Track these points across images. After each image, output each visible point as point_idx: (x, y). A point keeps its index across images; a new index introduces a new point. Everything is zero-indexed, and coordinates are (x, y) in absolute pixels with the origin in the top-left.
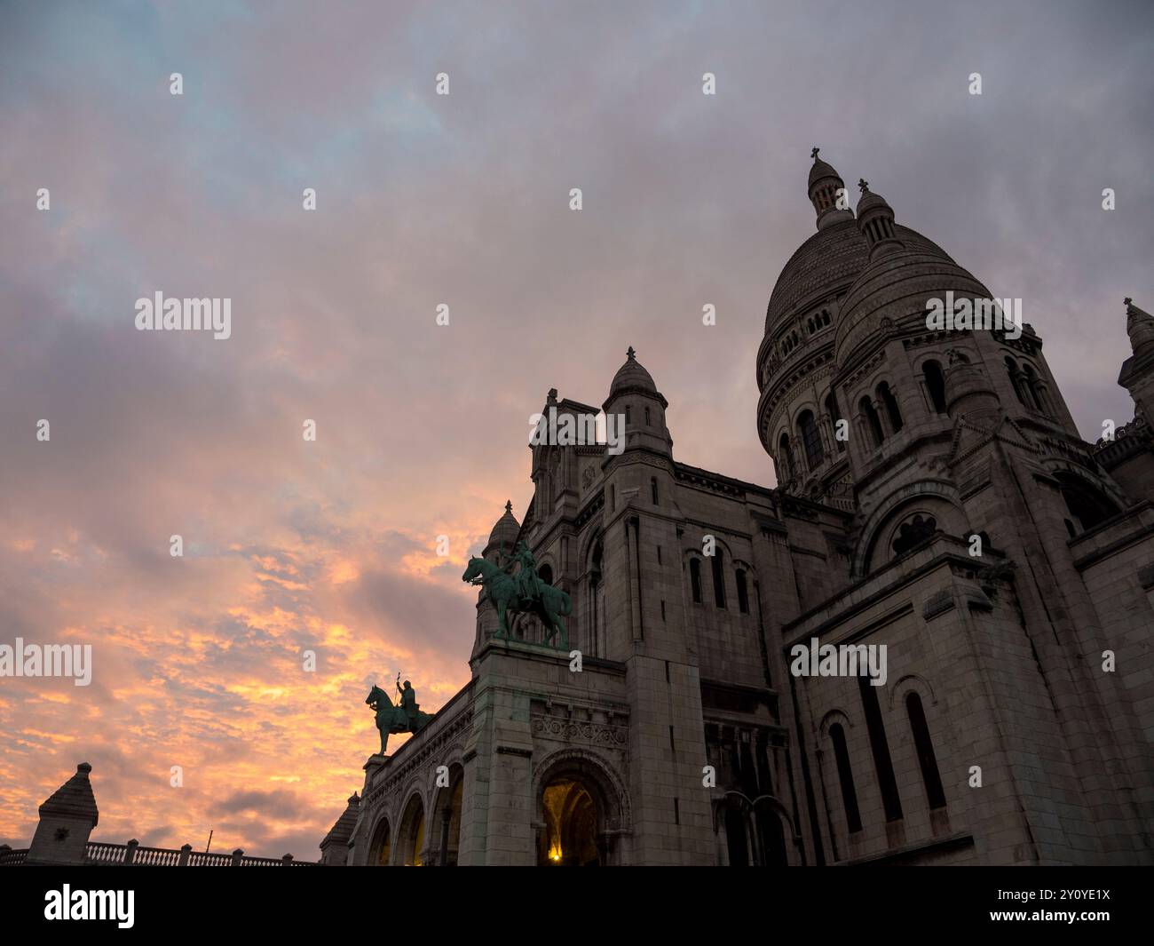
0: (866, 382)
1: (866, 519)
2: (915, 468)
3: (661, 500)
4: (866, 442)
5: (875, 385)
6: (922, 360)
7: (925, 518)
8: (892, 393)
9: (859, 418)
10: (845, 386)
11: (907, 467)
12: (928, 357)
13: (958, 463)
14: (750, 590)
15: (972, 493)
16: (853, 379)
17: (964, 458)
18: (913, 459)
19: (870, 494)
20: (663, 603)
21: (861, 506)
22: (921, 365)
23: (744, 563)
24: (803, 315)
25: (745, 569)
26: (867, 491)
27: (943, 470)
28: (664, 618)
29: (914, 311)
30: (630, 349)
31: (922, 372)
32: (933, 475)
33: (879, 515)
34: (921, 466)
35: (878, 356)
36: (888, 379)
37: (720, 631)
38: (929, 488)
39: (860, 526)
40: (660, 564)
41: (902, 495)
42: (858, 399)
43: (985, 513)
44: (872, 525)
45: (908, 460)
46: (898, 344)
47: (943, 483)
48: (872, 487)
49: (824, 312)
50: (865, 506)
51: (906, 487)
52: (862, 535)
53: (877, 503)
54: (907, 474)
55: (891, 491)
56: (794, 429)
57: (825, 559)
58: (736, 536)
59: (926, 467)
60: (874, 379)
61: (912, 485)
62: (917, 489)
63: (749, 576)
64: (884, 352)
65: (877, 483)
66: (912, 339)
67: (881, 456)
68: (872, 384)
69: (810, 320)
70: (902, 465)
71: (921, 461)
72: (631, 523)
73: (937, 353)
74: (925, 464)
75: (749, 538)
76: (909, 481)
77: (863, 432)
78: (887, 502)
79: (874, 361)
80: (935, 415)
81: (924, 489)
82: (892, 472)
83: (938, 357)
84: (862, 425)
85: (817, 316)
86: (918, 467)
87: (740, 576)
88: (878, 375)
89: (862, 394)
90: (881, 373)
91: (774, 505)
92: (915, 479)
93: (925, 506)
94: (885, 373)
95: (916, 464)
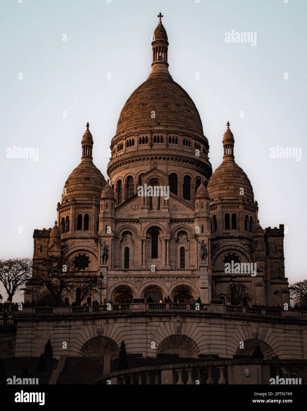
0: (229, 210)
1: (220, 247)
2: (238, 243)
4: (224, 226)
5: (233, 213)
6: (246, 214)
7: (236, 255)
10: (223, 206)
11: (237, 241)
13: (255, 251)
16: (226, 206)
17: (257, 251)
19: (223, 241)
26: (223, 240)
27: (247, 248)
29: (246, 197)
31: (245, 217)
32: (243, 247)
33: (225, 248)
34: (241, 243)
36: (237, 214)
38: (241, 249)
39: (217, 248)
41: (233, 247)
42: (225, 213)
44: (222, 249)
45: (238, 240)
46: (243, 207)
47: (246, 251)
48: (224, 240)
50: (221, 243)
51: (235, 246)
52: (218, 250)
53: (225, 245)
55: (230, 244)
59: (242, 244)
60: (233, 211)
61: (237, 246)
62: (238, 248)
64: (239, 206)
65: (227, 240)
66: (245, 207)
67: (229, 233)
68: (232, 211)
70: (236, 240)
77: (224, 223)
79: (235, 206)
80: (245, 231)
84: (224, 220)
88: (234, 211)
89: (227, 212)
90: (235, 211)
92: (238, 245)
93: (238, 253)
94: (236, 212)
95: (239, 242)
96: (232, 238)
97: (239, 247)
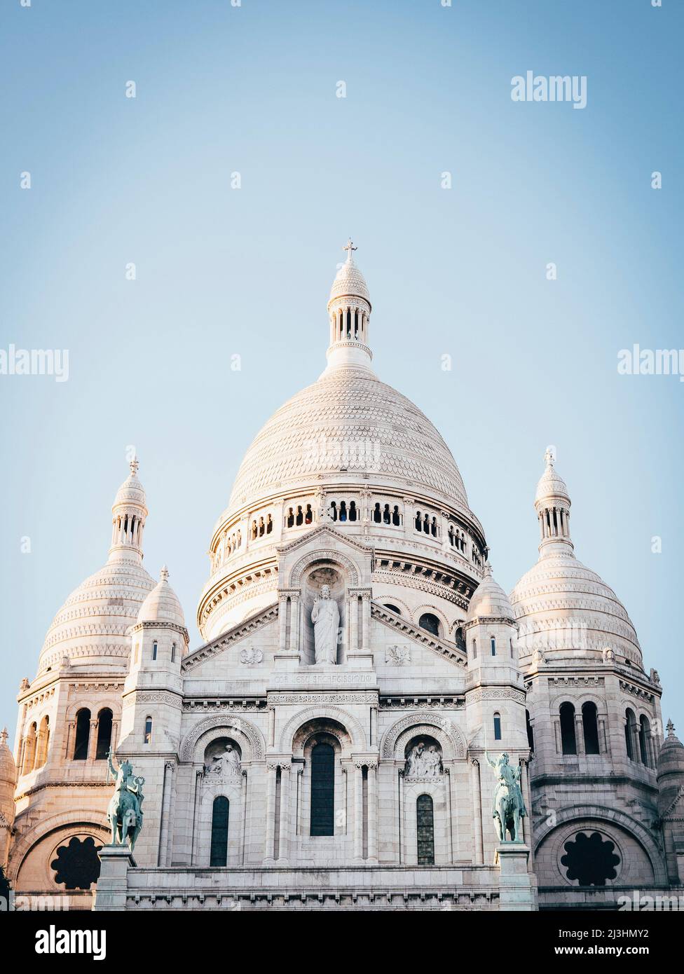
0: (572, 690)
1: (548, 811)
2: (610, 796)
5: (583, 700)
6: (626, 705)
7: (605, 839)
9: (558, 719)
10: (549, 679)
11: (605, 791)
12: (630, 705)
13: (670, 821)
16: (563, 679)
17: (677, 821)
18: (613, 789)
19: (557, 792)
21: (546, 798)
22: (625, 709)
26: (557, 788)
27: (640, 813)
29: (622, 655)
31: (625, 715)
32: (627, 810)
33: (567, 815)
34: (619, 798)
35: (596, 677)
36: (600, 705)
38: (621, 819)
41: (593, 811)
42: (560, 700)
45: (608, 787)
46: (617, 681)
47: (637, 823)
48: (562, 788)
50: (550, 799)
51: (599, 807)
53: (565, 804)
54: (602, 796)
55: (581, 802)
59: (623, 802)
60: (584, 695)
61: (607, 809)
62: (611, 815)
64: (604, 678)
65: (569, 788)
66: (624, 683)
67: (576, 767)
68: (581, 696)
70: (601, 787)
71: (620, 794)
73: (635, 705)
74: (623, 799)
76: (603, 804)
78: (576, 809)
79: (590, 678)
80: (627, 759)
81: (617, 818)
82: (589, 787)
83: (634, 710)
86: (615, 797)
88: (588, 694)
89: (567, 698)
90: (593, 695)
92: (609, 805)
93: (609, 830)
94: (597, 696)
95: (614, 794)
97: (613, 810)
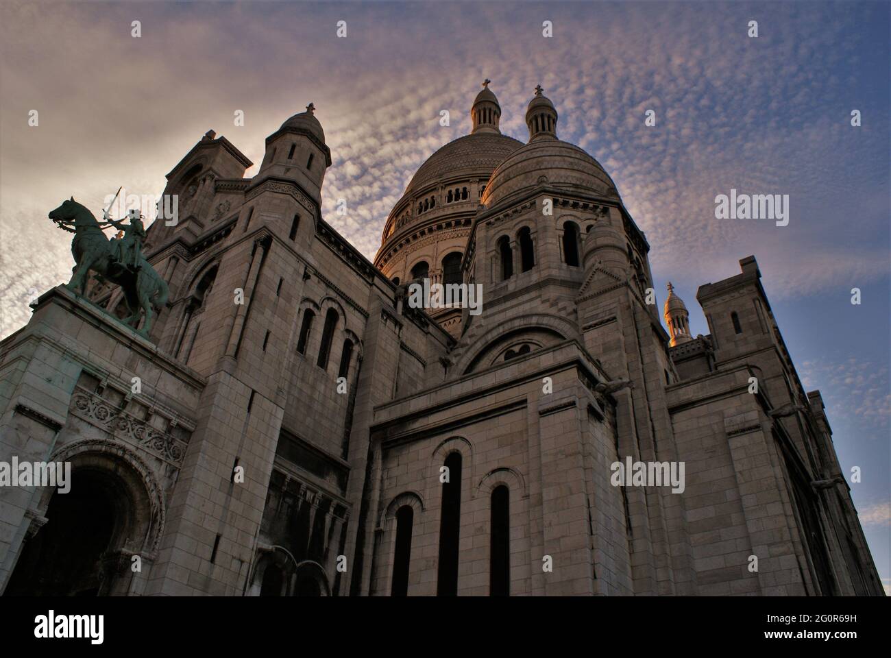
0: (509, 224)
1: (475, 338)
2: (537, 302)
3: (298, 238)
4: (494, 274)
5: (517, 228)
6: (565, 219)
7: (532, 348)
8: (532, 237)
9: (494, 253)
10: (488, 224)
11: (529, 300)
12: (570, 219)
13: (585, 300)
14: (353, 363)
15: (596, 325)
16: (499, 219)
17: (592, 297)
18: (538, 294)
19: (486, 318)
20: (268, 334)
21: (474, 328)
22: (563, 223)
23: (355, 336)
24: (446, 185)
25: (354, 341)
27: (564, 308)
28: (265, 347)
29: (567, 181)
30: (311, 105)
31: (562, 228)
32: (553, 311)
33: (490, 337)
34: (543, 302)
35: (528, 204)
36: (531, 226)
37: (313, 388)
38: (545, 321)
39: (467, 345)
40: (278, 295)
41: (516, 323)
42: (497, 237)
43: (603, 344)
44: (480, 344)
45: (533, 294)
46: (549, 200)
47: (561, 319)
48: (490, 312)
49: (465, 189)
50: (477, 327)
51: (523, 317)
52: (466, 352)
53: (490, 327)
54: (528, 305)
55: (507, 318)
56: (407, 275)
57: (424, 366)
58: (355, 308)
59: (548, 304)
60: (518, 223)
61: (531, 316)
62: (534, 320)
63: (356, 348)
64: (534, 202)
65: (496, 309)
66: (561, 200)
67: (505, 288)
68: (514, 225)
69: (450, 192)
70: (526, 297)
71: (544, 298)
72: (262, 244)
73: (578, 218)
74: (548, 300)
75: (366, 316)
76: (528, 313)
77: (494, 265)
78: (502, 327)
79: (522, 208)
80: (565, 265)
81: (540, 322)
82: (514, 302)
83: (578, 222)
84: (494, 259)
85: (457, 190)
86: (540, 303)
87: (348, 346)
88: (522, 221)
89: (502, 234)
90: (526, 220)
91: (396, 298)
92: (534, 311)
93: (536, 337)
94: (529, 219)
95: (540, 299)
96: (514, 295)
97: (537, 315)
